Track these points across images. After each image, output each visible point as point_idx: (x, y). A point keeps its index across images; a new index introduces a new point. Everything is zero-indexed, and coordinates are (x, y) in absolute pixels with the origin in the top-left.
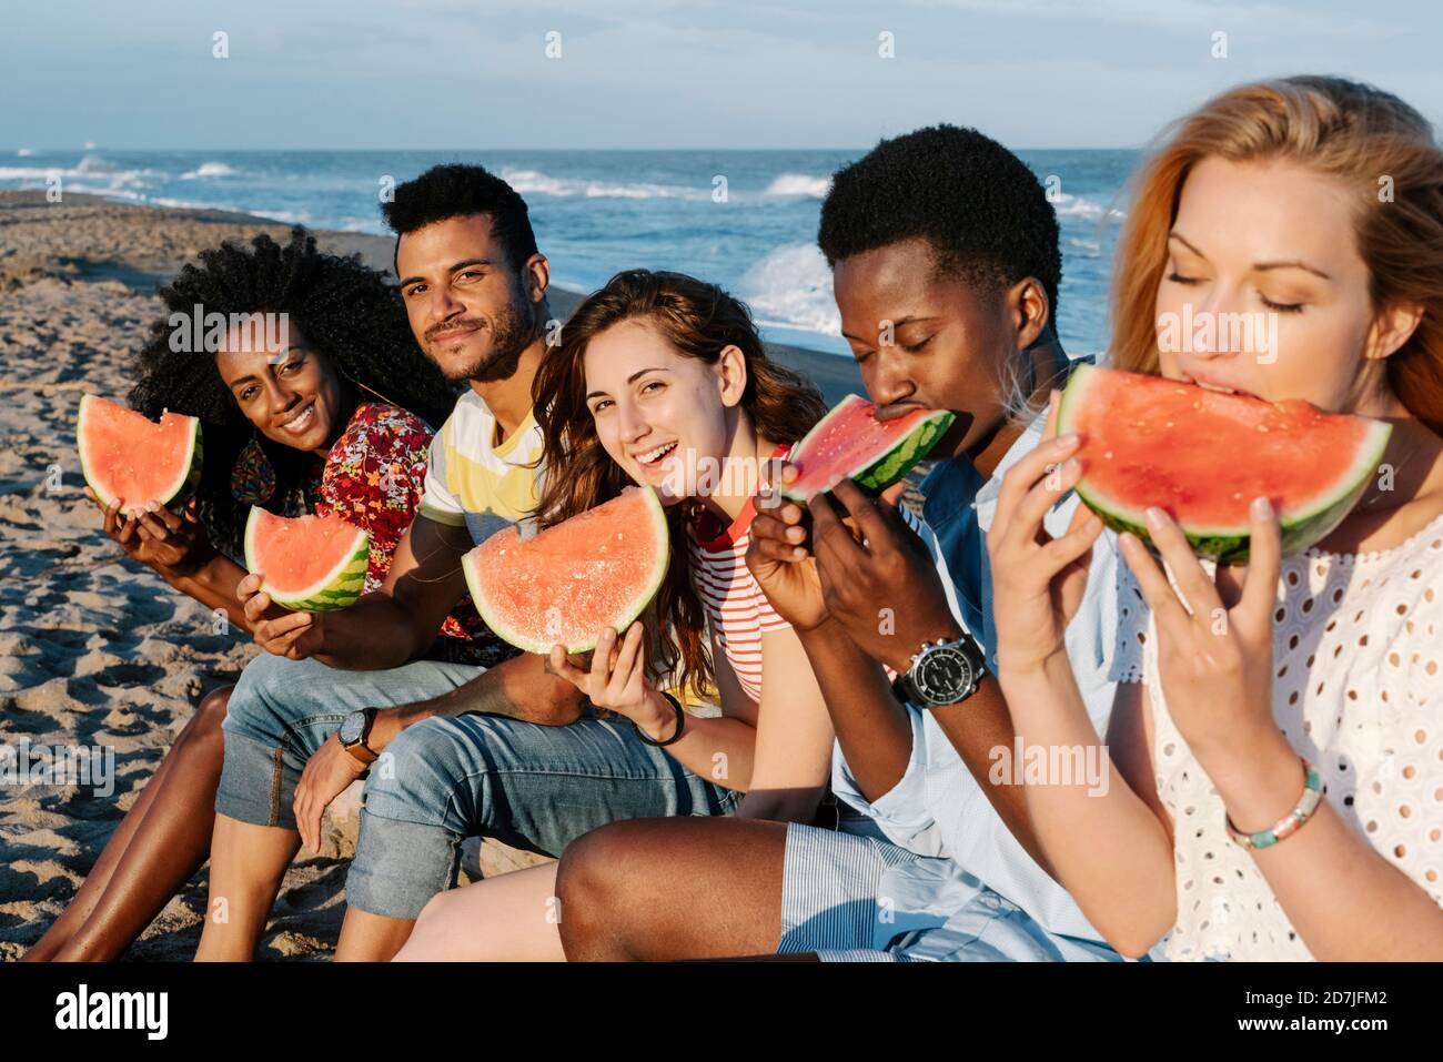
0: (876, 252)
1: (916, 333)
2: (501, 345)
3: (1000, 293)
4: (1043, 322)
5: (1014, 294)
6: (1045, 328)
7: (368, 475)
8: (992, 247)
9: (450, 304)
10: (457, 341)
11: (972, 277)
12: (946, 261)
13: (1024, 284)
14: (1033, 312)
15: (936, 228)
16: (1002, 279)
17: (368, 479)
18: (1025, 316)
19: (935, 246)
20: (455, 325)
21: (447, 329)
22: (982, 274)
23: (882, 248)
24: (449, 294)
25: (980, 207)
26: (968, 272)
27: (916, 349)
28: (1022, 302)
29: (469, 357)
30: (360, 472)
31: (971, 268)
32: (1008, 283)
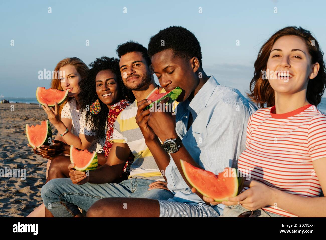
0: (160, 53)
1: (170, 70)
2: (144, 82)
3: (188, 60)
4: (198, 67)
5: (192, 60)
6: (199, 68)
7: (117, 109)
8: (186, 50)
9: (132, 71)
10: (134, 80)
11: (182, 57)
12: (176, 53)
13: (193, 58)
14: (196, 65)
15: (173, 46)
16: (189, 57)
17: (116, 110)
18: (194, 66)
19: (173, 50)
20: (133, 76)
21: (131, 77)
22: (184, 56)
23: (161, 51)
24: (132, 69)
25: (182, 41)
26: (181, 56)
27: (171, 73)
28: (194, 63)
29: (136, 83)
30: (115, 108)
31: (182, 55)
32: (190, 58)
